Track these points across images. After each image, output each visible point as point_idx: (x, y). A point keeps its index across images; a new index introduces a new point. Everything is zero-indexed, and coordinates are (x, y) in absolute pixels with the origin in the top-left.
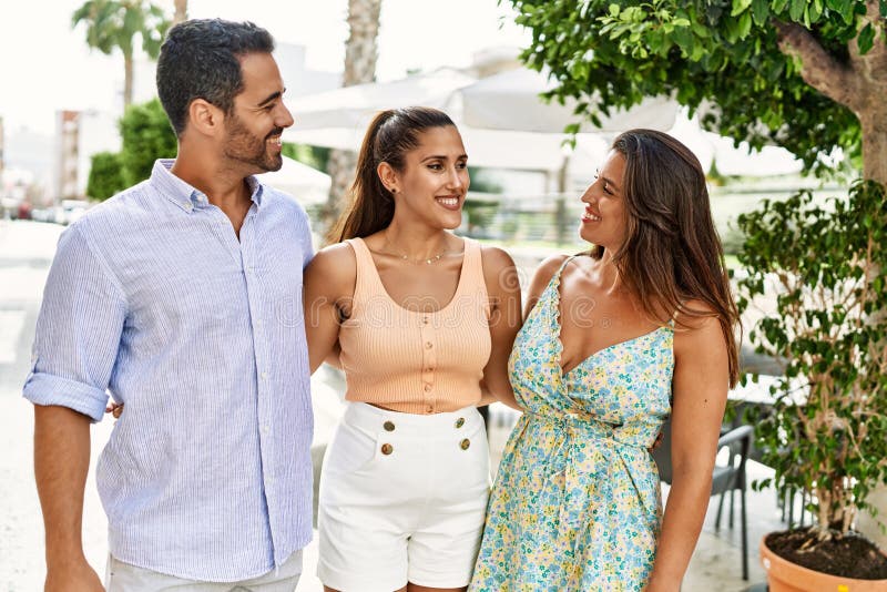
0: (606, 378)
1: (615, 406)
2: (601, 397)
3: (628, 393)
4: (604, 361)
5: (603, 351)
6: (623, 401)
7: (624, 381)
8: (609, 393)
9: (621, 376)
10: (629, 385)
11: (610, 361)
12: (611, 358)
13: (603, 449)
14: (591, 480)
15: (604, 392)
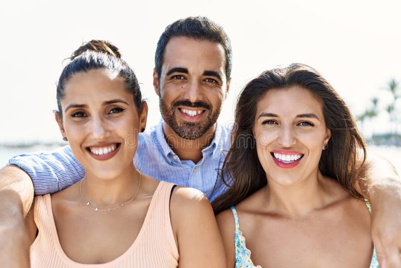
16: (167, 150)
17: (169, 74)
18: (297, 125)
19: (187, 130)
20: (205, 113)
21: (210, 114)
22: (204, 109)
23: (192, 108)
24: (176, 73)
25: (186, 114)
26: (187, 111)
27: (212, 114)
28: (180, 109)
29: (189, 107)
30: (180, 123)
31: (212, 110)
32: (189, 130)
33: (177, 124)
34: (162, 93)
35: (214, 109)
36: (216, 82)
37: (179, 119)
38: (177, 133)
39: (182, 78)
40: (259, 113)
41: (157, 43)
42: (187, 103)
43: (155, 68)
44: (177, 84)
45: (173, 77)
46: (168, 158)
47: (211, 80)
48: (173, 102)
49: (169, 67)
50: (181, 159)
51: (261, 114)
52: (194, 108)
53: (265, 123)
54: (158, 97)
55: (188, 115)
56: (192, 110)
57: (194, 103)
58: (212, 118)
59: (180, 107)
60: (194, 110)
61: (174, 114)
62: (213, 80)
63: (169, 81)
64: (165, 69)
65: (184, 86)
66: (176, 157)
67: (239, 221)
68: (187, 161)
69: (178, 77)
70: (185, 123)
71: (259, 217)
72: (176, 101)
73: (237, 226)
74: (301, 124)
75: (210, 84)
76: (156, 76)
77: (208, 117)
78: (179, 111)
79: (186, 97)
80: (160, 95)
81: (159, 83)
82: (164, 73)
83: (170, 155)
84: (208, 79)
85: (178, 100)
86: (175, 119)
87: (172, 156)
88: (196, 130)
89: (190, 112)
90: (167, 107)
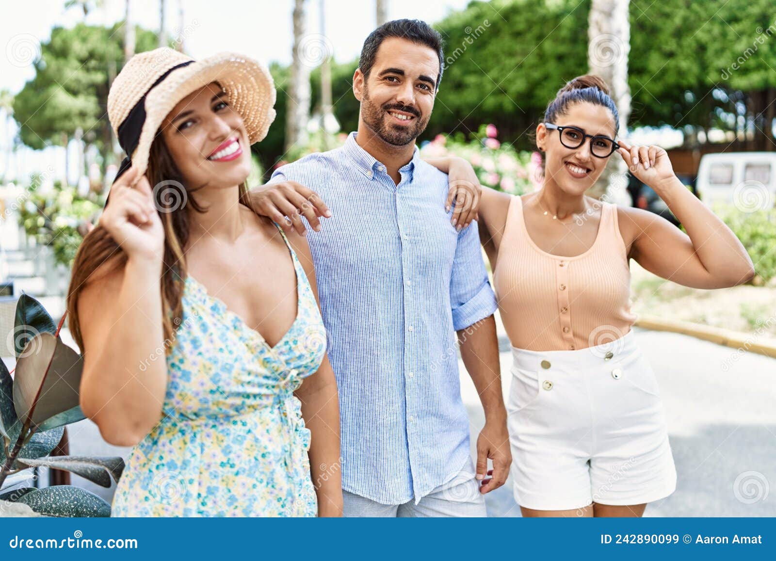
17: (382, 74)
19: (395, 134)
20: (414, 119)
21: (418, 122)
22: (414, 115)
23: (403, 112)
24: (391, 74)
25: (396, 118)
26: (397, 114)
28: (389, 112)
30: (389, 127)
31: (421, 118)
32: (397, 134)
33: (385, 128)
36: (429, 89)
37: (387, 122)
38: (383, 137)
39: (395, 80)
42: (399, 107)
44: (390, 85)
45: (385, 78)
48: (383, 104)
49: (383, 67)
52: (405, 112)
55: (398, 119)
56: (402, 114)
57: (406, 107)
58: (420, 126)
60: (405, 115)
61: (382, 117)
62: (426, 86)
63: (381, 82)
65: (397, 88)
69: (391, 79)
70: (394, 127)
72: (386, 104)
75: (423, 90)
77: (416, 125)
78: (388, 114)
85: (389, 103)
86: (383, 122)
88: (404, 135)
89: (400, 116)
90: (376, 109)
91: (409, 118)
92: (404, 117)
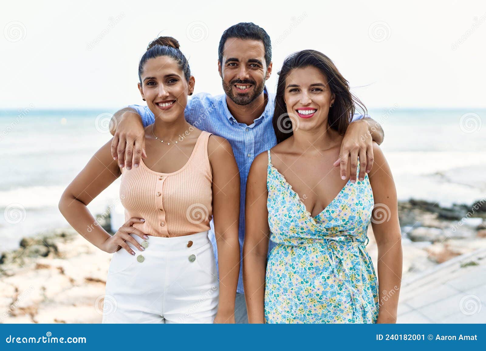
0: (349, 209)
1: (361, 222)
2: (351, 221)
3: (364, 211)
4: (343, 200)
5: (339, 194)
6: (363, 218)
7: (359, 206)
8: (354, 217)
9: (357, 204)
10: (362, 207)
11: (347, 198)
12: (346, 196)
13: (352, 251)
14: (351, 272)
15: (352, 218)
16: (230, 116)
17: (227, 62)
18: (312, 91)
20: (252, 87)
21: (255, 88)
22: (251, 84)
23: (243, 84)
25: (239, 88)
26: (239, 86)
27: (257, 87)
29: (241, 84)
30: (236, 95)
31: (256, 85)
32: (241, 99)
34: (223, 76)
35: (258, 84)
36: (258, 66)
37: (235, 91)
38: (234, 101)
39: (235, 65)
40: (287, 85)
41: (219, 42)
42: (240, 81)
43: (219, 59)
44: (232, 69)
45: (229, 65)
46: (230, 121)
47: (255, 65)
48: (230, 81)
49: (227, 58)
50: (238, 122)
51: (288, 85)
52: (244, 84)
53: (291, 91)
54: (221, 78)
55: (241, 89)
56: (243, 86)
57: (243, 81)
58: (257, 90)
59: (236, 84)
60: (244, 86)
61: (231, 89)
62: (256, 65)
63: (227, 67)
64: (225, 59)
65: (237, 70)
66: (235, 121)
67: (271, 158)
68: (243, 124)
69: (233, 64)
70: (238, 94)
71: (285, 156)
73: (270, 161)
74: (314, 90)
75: (254, 68)
76: (220, 64)
77: (254, 90)
79: (238, 77)
80: (222, 77)
81: (222, 69)
82: (224, 62)
83: (231, 119)
84: (253, 64)
85: (233, 80)
86: (232, 92)
87: (233, 119)
88: (246, 98)
89: (241, 87)
90: (227, 85)
91: (248, 87)
92: (244, 87)
